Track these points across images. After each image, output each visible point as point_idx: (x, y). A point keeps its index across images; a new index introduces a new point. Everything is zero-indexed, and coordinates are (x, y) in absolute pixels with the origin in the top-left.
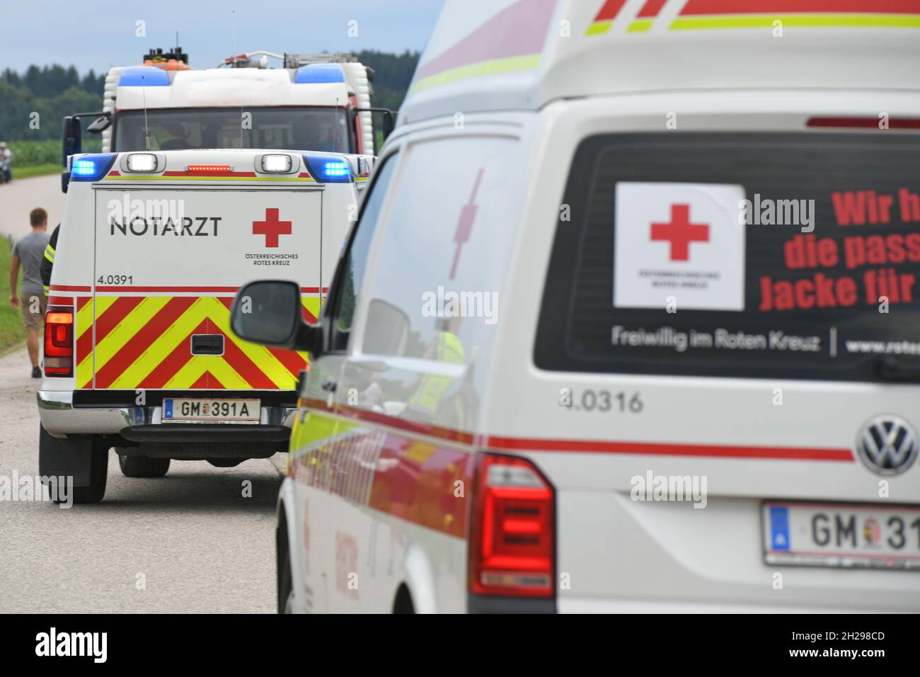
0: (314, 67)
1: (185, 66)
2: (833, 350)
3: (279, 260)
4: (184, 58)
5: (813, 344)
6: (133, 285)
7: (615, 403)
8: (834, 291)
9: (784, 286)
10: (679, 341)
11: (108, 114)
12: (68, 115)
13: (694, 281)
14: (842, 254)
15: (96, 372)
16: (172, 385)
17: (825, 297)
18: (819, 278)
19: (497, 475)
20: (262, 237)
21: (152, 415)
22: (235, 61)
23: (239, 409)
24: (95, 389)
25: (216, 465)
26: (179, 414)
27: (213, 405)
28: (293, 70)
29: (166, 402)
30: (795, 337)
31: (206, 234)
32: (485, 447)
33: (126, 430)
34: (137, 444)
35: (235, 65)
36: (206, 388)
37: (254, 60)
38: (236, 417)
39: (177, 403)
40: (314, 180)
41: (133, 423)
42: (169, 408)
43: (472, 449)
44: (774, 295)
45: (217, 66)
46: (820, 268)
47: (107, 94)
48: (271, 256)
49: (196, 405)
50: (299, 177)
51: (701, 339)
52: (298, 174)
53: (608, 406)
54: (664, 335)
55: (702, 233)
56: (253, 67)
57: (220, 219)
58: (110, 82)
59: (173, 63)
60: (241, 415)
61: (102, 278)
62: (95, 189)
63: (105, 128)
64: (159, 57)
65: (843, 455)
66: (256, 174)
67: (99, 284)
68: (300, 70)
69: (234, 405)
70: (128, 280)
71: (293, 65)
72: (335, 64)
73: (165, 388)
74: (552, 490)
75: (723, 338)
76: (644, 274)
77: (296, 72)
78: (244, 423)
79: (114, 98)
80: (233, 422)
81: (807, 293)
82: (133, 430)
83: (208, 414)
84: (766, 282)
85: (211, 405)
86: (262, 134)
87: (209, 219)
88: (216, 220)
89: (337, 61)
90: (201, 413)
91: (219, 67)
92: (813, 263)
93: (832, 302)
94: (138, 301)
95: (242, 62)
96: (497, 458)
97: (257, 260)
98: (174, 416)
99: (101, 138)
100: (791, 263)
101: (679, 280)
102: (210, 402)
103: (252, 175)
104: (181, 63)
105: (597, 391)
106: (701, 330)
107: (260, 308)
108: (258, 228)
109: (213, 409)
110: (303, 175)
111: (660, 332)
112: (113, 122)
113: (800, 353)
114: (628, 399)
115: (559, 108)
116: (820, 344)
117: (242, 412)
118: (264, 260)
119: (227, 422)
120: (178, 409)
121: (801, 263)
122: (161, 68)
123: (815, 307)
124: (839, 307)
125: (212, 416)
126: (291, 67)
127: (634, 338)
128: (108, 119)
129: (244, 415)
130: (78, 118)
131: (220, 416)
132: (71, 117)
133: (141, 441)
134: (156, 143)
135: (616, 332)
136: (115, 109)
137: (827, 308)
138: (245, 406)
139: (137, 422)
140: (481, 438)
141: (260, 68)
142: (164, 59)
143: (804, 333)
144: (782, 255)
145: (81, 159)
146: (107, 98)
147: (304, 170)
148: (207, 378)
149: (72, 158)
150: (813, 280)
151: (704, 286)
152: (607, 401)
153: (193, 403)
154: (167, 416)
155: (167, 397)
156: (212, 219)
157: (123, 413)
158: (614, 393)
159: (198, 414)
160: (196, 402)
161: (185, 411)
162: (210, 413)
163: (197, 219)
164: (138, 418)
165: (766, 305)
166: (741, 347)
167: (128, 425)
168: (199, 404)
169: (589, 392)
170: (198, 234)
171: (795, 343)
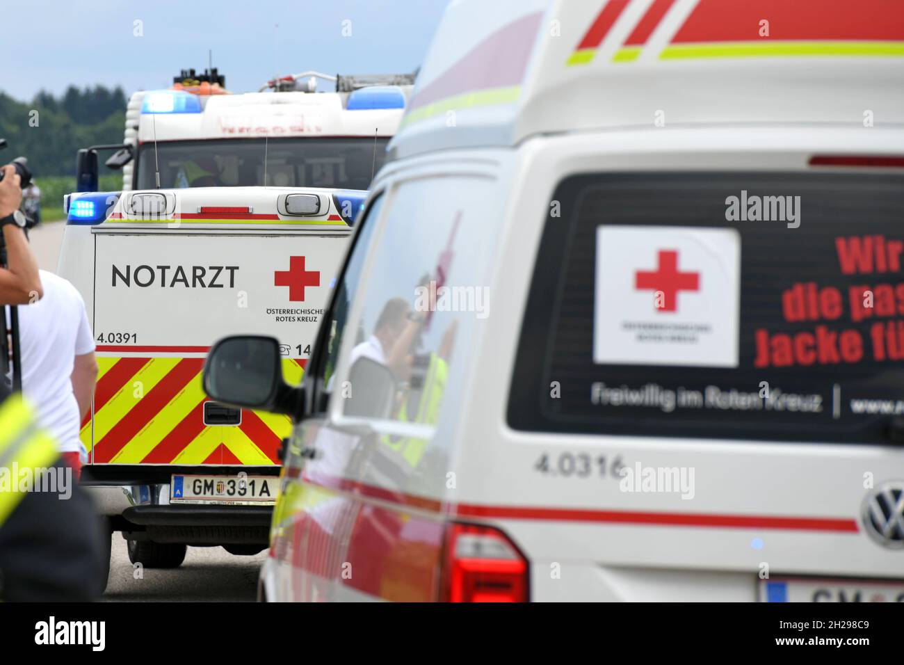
0: (368, 91)
1: (221, 90)
2: (836, 411)
3: (305, 315)
4: (220, 81)
5: (813, 404)
6: (138, 344)
7: (595, 468)
8: (838, 345)
9: (782, 340)
10: (667, 401)
11: (129, 147)
12: (84, 148)
13: (683, 334)
14: (846, 306)
15: (95, 444)
16: (181, 460)
17: (827, 353)
18: (821, 331)
19: (467, 547)
20: (285, 290)
21: (158, 495)
22: (278, 84)
23: (258, 488)
24: (94, 464)
25: (235, 553)
26: (191, 493)
27: (229, 483)
28: (345, 95)
29: (175, 478)
30: (794, 395)
31: (222, 286)
32: (454, 515)
33: (129, 511)
34: (142, 528)
35: (278, 90)
36: (220, 463)
37: (301, 82)
38: (255, 497)
39: (188, 481)
40: (346, 223)
41: (137, 502)
42: (179, 486)
43: (440, 518)
44: (771, 349)
45: (259, 90)
46: (822, 321)
47: (129, 123)
48: (296, 312)
49: (209, 483)
50: (329, 219)
51: (690, 398)
52: (328, 216)
53: (586, 471)
54: (650, 394)
55: (692, 282)
56: (300, 90)
57: (237, 268)
58: (133, 109)
59: (206, 86)
60: (260, 495)
61: (102, 335)
62: (95, 234)
63: (126, 162)
64: (191, 80)
65: (847, 526)
66: (279, 216)
67: (100, 343)
68: (354, 94)
69: (253, 483)
70: (132, 339)
71: (346, 89)
72: (396, 87)
73: (173, 463)
74: (526, 563)
75: (714, 397)
76: (628, 326)
77: (349, 97)
78: (264, 504)
79: (136, 128)
80: (251, 503)
81: (808, 348)
82: (137, 511)
83: (221, 494)
84: (762, 337)
85: (226, 483)
86: (309, 169)
87: (225, 268)
88: (232, 269)
89: (399, 84)
90: (215, 491)
91: (261, 91)
92: (814, 314)
93: (835, 358)
94: (142, 362)
95: (287, 86)
96: (466, 527)
97: (280, 316)
98: (184, 495)
99: (122, 174)
100: (790, 314)
101: (668, 333)
102: (225, 480)
103: (274, 217)
104: (216, 86)
105: (575, 453)
106: (691, 387)
107: (238, 366)
108: (280, 279)
109: (228, 487)
110: (332, 218)
111: (644, 389)
112: (135, 156)
113: (799, 415)
114: (609, 462)
115: (537, 144)
116: (822, 404)
117: (262, 491)
118: (288, 315)
119: (245, 503)
120: (189, 487)
121: (801, 315)
122: (192, 92)
123: (817, 363)
124: (843, 363)
125: (227, 496)
126: (344, 91)
127: (616, 397)
128: (129, 152)
129: (265, 495)
130: (94, 151)
131: (236, 495)
132: (86, 150)
133: (147, 524)
134: (186, 181)
135: (597, 391)
136: (138, 141)
137: (830, 365)
138: (265, 484)
139: (142, 502)
140: (449, 505)
141: (307, 91)
142: (197, 82)
143: (803, 391)
144: (780, 306)
145: (80, 199)
146: (129, 128)
147: (334, 212)
148: (222, 452)
149: (69, 198)
150: (813, 333)
151: (693, 340)
152: (587, 466)
153: (206, 481)
154: (176, 496)
155: (176, 473)
156: (227, 268)
157: (125, 491)
158: (594, 456)
159: (212, 493)
160: (209, 479)
161: (197, 490)
162: (225, 492)
163: (211, 268)
164: (144, 497)
165: (762, 361)
166: (734, 408)
167: (131, 505)
168: (212, 481)
169: (566, 456)
170: (212, 285)
171: (794, 402)
